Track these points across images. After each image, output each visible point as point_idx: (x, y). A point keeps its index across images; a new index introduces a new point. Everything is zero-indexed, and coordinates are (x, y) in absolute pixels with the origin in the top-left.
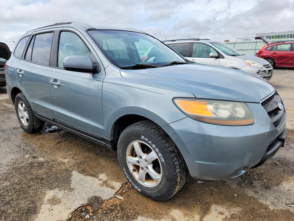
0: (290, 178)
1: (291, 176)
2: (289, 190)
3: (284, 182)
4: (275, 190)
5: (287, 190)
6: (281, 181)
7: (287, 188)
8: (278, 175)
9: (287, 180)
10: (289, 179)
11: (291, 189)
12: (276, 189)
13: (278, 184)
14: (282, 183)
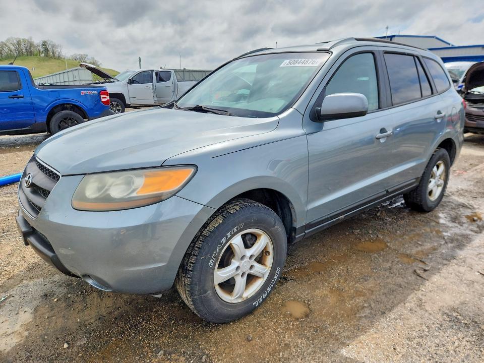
0: (26, 333)
1: (27, 337)
2: (17, 313)
3: (31, 320)
4: (35, 300)
5: (20, 313)
6: (35, 317)
7: (21, 314)
8: (47, 324)
9: (27, 326)
10: (26, 330)
11: (15, 317)
12: (35, 302)
13: (36, 310)
14: (32, 316)
